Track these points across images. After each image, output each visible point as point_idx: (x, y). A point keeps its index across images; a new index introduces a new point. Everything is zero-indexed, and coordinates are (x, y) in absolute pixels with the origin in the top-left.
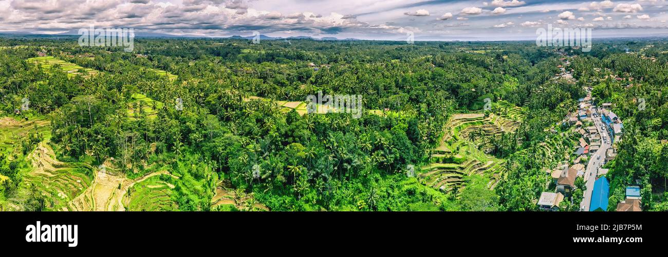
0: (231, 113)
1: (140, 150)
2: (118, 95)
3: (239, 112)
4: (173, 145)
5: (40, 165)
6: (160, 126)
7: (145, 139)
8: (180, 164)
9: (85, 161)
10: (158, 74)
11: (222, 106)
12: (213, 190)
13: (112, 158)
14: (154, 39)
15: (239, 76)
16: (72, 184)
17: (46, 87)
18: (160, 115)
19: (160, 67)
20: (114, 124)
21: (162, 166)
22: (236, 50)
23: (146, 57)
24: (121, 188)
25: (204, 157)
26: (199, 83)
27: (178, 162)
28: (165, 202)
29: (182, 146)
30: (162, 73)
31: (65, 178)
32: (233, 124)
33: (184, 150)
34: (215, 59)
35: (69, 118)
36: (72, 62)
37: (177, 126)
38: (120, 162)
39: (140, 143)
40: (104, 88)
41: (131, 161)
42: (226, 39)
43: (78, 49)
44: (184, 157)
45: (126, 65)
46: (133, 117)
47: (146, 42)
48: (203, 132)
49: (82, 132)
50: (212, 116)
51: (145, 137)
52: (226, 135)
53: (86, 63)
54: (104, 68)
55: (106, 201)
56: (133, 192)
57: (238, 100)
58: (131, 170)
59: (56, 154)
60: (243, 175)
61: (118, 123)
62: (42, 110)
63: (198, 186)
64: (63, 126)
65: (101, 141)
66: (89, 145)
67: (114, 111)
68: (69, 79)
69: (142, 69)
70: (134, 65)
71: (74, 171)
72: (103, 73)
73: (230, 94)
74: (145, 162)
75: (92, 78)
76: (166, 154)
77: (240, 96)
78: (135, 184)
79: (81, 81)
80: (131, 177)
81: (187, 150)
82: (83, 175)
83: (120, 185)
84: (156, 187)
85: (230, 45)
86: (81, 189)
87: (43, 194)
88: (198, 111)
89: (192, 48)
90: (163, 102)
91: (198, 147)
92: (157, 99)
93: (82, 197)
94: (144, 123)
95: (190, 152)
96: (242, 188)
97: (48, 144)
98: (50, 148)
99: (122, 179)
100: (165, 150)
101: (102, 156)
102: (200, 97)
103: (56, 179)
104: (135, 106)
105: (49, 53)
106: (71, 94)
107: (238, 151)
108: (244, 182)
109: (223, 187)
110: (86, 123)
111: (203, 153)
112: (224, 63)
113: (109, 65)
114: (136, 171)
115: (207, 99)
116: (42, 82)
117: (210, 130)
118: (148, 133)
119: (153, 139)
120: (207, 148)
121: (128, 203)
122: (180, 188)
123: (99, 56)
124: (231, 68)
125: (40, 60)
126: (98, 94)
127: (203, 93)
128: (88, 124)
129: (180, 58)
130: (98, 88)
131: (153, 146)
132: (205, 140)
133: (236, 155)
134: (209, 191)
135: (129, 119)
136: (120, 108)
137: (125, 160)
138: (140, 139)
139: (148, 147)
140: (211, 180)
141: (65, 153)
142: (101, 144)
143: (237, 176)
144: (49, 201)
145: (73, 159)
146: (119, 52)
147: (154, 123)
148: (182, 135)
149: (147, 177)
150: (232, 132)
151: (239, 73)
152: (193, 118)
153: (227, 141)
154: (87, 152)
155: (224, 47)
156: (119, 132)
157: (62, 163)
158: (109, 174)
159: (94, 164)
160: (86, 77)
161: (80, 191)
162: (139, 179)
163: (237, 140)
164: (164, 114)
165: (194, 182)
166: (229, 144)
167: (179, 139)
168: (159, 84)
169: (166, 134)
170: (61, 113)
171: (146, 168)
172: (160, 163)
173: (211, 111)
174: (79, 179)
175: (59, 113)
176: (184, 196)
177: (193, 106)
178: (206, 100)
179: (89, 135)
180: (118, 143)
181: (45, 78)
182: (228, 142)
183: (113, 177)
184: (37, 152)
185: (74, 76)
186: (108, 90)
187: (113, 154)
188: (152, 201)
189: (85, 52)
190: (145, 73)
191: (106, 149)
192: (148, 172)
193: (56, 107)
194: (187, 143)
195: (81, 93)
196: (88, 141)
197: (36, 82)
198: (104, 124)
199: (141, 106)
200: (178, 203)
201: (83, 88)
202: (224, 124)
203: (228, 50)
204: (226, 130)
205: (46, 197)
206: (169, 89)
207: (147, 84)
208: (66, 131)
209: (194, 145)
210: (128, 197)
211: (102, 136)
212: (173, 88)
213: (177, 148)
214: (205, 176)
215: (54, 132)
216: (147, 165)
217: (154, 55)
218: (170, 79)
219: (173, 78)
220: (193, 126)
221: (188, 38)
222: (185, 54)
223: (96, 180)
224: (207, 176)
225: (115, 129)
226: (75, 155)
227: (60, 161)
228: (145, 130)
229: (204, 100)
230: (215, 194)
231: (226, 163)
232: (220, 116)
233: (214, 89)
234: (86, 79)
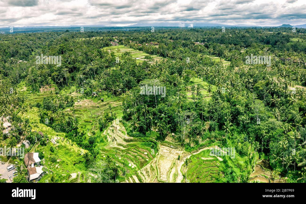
0: (276, 100)
1: (196, 128)
2: (179, 79)
3: (284, 100)
4: (224, 124)
5: (114, 139)
6: (214, 107)
7: (201, 118)
8: (229, 142)
9: (151, 136)
10: (214, 60)
11: (269, 92)
12: (253, 167)
13: (173, 134)
14: (210, 29)
15: (286, 65)
16: (140, 156)
17: (118, 72)
18: (214, 97)
19: (215, 54)
20: (175, 104)
21: (213, 142)
22: (284, 38)
23: (203, 44)
24: (180, 159)
25: (249, 137)
26: (250, 69)
27: (227, 139)
28: (215, 172)
29: (231, 125)
30: (216, 59)
31: (135, 151)
32: (277, 110)
33: (233, 130)
34: (264, 47)
35: (137, 99)
36: (140, 49)
37: (228, 108)
38: (180, 137)
39: (196, 121)
40: (167, 73)
41: (189, 136)
42: (276, 28)
43: (145, 39)
44: (233, 135)
45: (186, 52)
46: (191, 98)
47: (203, 32)
48: (250, 115)
49: (148, 111)
50: (259, 101)
51: (201, 116)
52: (270, 120)
53: (152, 50)
54: (167, 55)
55: (168, 170)
56: (189, 162)
57: (283, 88)
58: (189, 144)
59: (127, 130)
60: (281, 159)
61: (179, 103)
62: (115, 93)
63: (242, 162)
64: (133, 106)
65: (164, 119)
66: (154, 122)
67: (175, 93)
68: (138, 65)
69: (199, 55)
70: (192, 52)
71: (142, 144)
72: (166, 60)
73: (277, 82)
74: (200, 138)
75: (156, 64)
76: (218, 132)
77: (286, 84)
78: (191, 156)
79: (148, 67)
80: (188, 150)
81: (235, 130)
82: (149, 148)
83: (179, 156)
84: (208, 159)
85: (279, 34)
86: (147, 160)
87: (116, 165)
88: (247, 96)
89: (243, 37)
90: (217, 86)
91: (245, 128)
92: (212, 82)
93: (148, 166)
94: (200, 104)
95: (238, 131)
96: (278, 171)
97: (120, 121)
98: (122, 126)
99: (180, 152)
100: (217, 128)
101: (165, 132)
102: (250, 83)
103: (127, 151)
104: (193, 89)
105: (121, 42)
106: (139, 78)
107: (280, 136)
108: (281, 166)
109: (261, 166)
110: (152, 103)
111: (248, 134)
112: (273, 51)
113: (171, 52)
114: (192, 145)
115: (256, 84)
116: (115, 68)
117: (256, 114)
118: (204, 113)
119: (207, 118)
120: (252, 130)
121: (186, 171)
122: (227, 161)
123: (163, 44)
124: (280, 56)
125: (113, 49)
126: (162, 78)
127: (252, 79)
128: (153, 105)
129: (233, 45)
130: (162, 72)
131: (207, 124)
132: (251, 123)
133: (277, 139)
134: (249, 167)
135: (188, 100)
136: (180, 90)
137: (184, 136)
138: (197, 118)
139: (203, 125)
140: (252, 158)
141: (134, 129)
142: (164, 121)
143: (275, 159)
144: (122, 170)
145: (141, 135)
146: (180, 40)
147: (209, 104)
148: (232, 116)
149: (201, 150)
150: (276, 117)
151: (287, 62)
152: (242, 101)
153: (270, 125)
154: (152, 129)
155: (273, 36)
156: (179, 112)
157: (132, 138)
158: (171, 147)
159: (158, 138)
160: (152, 63)
161: (147, 161)
162: (195, 152)
163: (280, 126)
164: (218, 97)
165: (239, 157)
166: (272, 129)
167: (230, 120)
168: (214, 69)
169: (218, 114)
170: (131, 95)
171: (201, 143)
172: (213, 139)
173: (258, 96)
174: (146, 152)
175: (129, 95)
176: (229, 168)
177: (243, 90)
178: (254, 86)
179: (154, 114)
180: (178, 120)
181: (118, 64)
182: (271, 127)
183: (173, 149)
184: (111, 128)
185: (142, 62)
186: (171, 75)
187: (174, 130)
188: (205, 170)
189: (150, 41)
190: (202, 59)
191: (168, 126)
192: (202, 146)
193: (127, 89)
194: (235, 124)
195: (148, 77)
196: (153, 118)
197: (110, 68)
198: (166, 104)
199: (198, 89)
200: (224, 173)
201: (150, 72)
202: (269, 109)
203: (277, 39)
204: (270, 115)
205: (119, 167)
206: (223, 75)
207: (203, 69)
208: (135, 110)
209: (242, 126)
210: (185, 167)
211: (165, 115)
212: (226, 73)
213: (227, 128)
214: (248, 154)
215: (125, 112)
216: (201, 140)
217: (210, 43)
218: (224, 65)
219: (226, 64)
220: (242, 109)
221: (241, 27)
222: (237, 42)
223: (160, 152)
224: (250, 154)
225: (176, 109)
226: (142, 131)
227: (130, 136)
228: (201, 110)
229: (253, 86)
230: (254, 170)
231: (268, 145)
232: (267, 101)
233: (263, 76)
234: (152, 65)
